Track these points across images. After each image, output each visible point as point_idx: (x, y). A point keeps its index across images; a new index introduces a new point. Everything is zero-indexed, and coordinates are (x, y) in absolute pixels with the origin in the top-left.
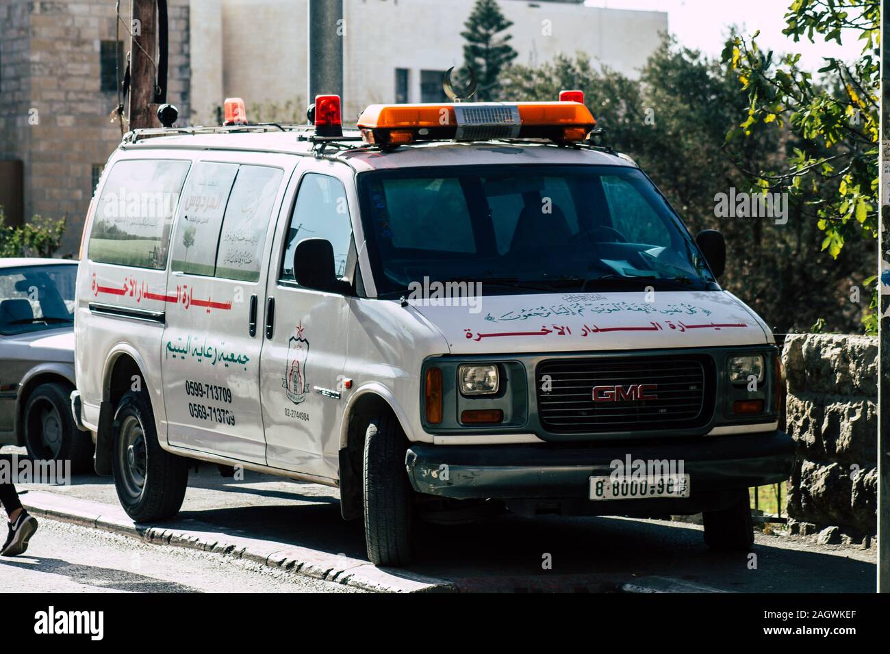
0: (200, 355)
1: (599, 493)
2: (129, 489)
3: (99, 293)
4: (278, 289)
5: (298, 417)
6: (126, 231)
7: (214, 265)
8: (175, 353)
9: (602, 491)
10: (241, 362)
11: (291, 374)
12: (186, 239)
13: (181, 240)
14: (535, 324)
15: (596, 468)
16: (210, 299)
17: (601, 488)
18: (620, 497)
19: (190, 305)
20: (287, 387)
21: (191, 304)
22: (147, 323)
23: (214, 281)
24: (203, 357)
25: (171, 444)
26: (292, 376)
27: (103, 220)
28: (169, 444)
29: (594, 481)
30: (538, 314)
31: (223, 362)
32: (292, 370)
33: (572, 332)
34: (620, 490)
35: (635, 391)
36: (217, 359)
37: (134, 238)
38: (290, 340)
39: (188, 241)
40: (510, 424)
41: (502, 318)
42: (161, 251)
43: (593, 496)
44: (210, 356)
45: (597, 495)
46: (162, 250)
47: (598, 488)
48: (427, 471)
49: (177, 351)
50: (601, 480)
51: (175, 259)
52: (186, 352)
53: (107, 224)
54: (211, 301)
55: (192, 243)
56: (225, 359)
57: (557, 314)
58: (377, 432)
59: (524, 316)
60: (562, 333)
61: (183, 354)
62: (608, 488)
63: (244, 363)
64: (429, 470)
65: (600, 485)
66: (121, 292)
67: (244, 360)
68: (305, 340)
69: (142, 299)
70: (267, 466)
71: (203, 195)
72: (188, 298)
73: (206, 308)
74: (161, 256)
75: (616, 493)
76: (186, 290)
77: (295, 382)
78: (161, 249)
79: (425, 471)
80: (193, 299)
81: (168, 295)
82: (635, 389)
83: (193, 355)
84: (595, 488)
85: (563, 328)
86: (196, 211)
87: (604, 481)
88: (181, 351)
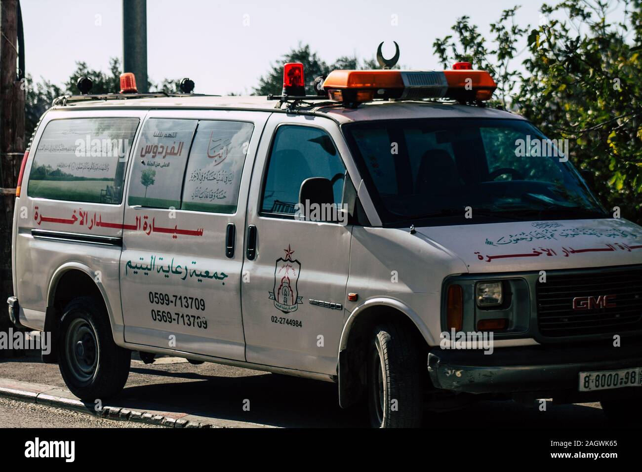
0: (168, 272)
1: (587, 385)
2: (77, 375)
3: (42, 222)
4: (260, 219)
5: (288, 323)
6: (72, 174)
7: (180, 200)
8: (136, 270)
9: (588, 384)
10: (217, 277)
11: (280, 289)
12: (144, 179)
13: (139, 180)
14: (526, 247)
15: (584, 365)
16: (176, 227)
17: (588, 382)
18: (600, 388)
19: (152, 232)
20: (275, 299)
21: (154, 231)
22: (103, 246)
23: (180, 213)
24: (170, 274)
25: (126, 341)
26: (281, 291)
27: (44, 165)
28: (125, 342)
29: (583, 375)
30: (524, 239)
31: (195, 278)
32: (281, 285)
33: (557, 253)
34: (600, 383)
35: (602, 300)
36: (188, 275)
37: (82, 179)
38: (277, 261)
39: (147, 180)
40: (515, 330)
41: (499, 242)
42: (115, 190)
43: (582, 388)
44: (180, 273)
45: (585, 387)
46: (116, 188)
47: (585, 382)
48: (452, 372)
49: (139, 268)
50: (588, 375)
51: (132, 196)
52: (150, 270)
53: (48, 169)
54: (178, 228)
55: (152, 183)
56: (197, 275)
57: (537, 238)
58: (391, 337)
59: (514, 240)
60: (549, 254)
61: (146, 271)
62: (592, 382)
63: (222, 279)
64: (454, 371)
65: (587, 379)
66: (71, 222)
67: (222, 276)
68: (296, 261)
69: (95, 227)
70: (246, 362)
71: (160, 144)
72: (150, 226)
73: (172, 235)
74: (115, 193)
75: (597, 385)
76: (146, 220)
77: (286, 295)
78: (114, 187)
79: (450, 372)
80: (155, 227)
81: (124, 224)
82: (602, 299)
83: (158, 272)
84: (584, 381)
85: (549, 250)
86: (153, 157)
87: (590, 376)
88: (144, 269)
